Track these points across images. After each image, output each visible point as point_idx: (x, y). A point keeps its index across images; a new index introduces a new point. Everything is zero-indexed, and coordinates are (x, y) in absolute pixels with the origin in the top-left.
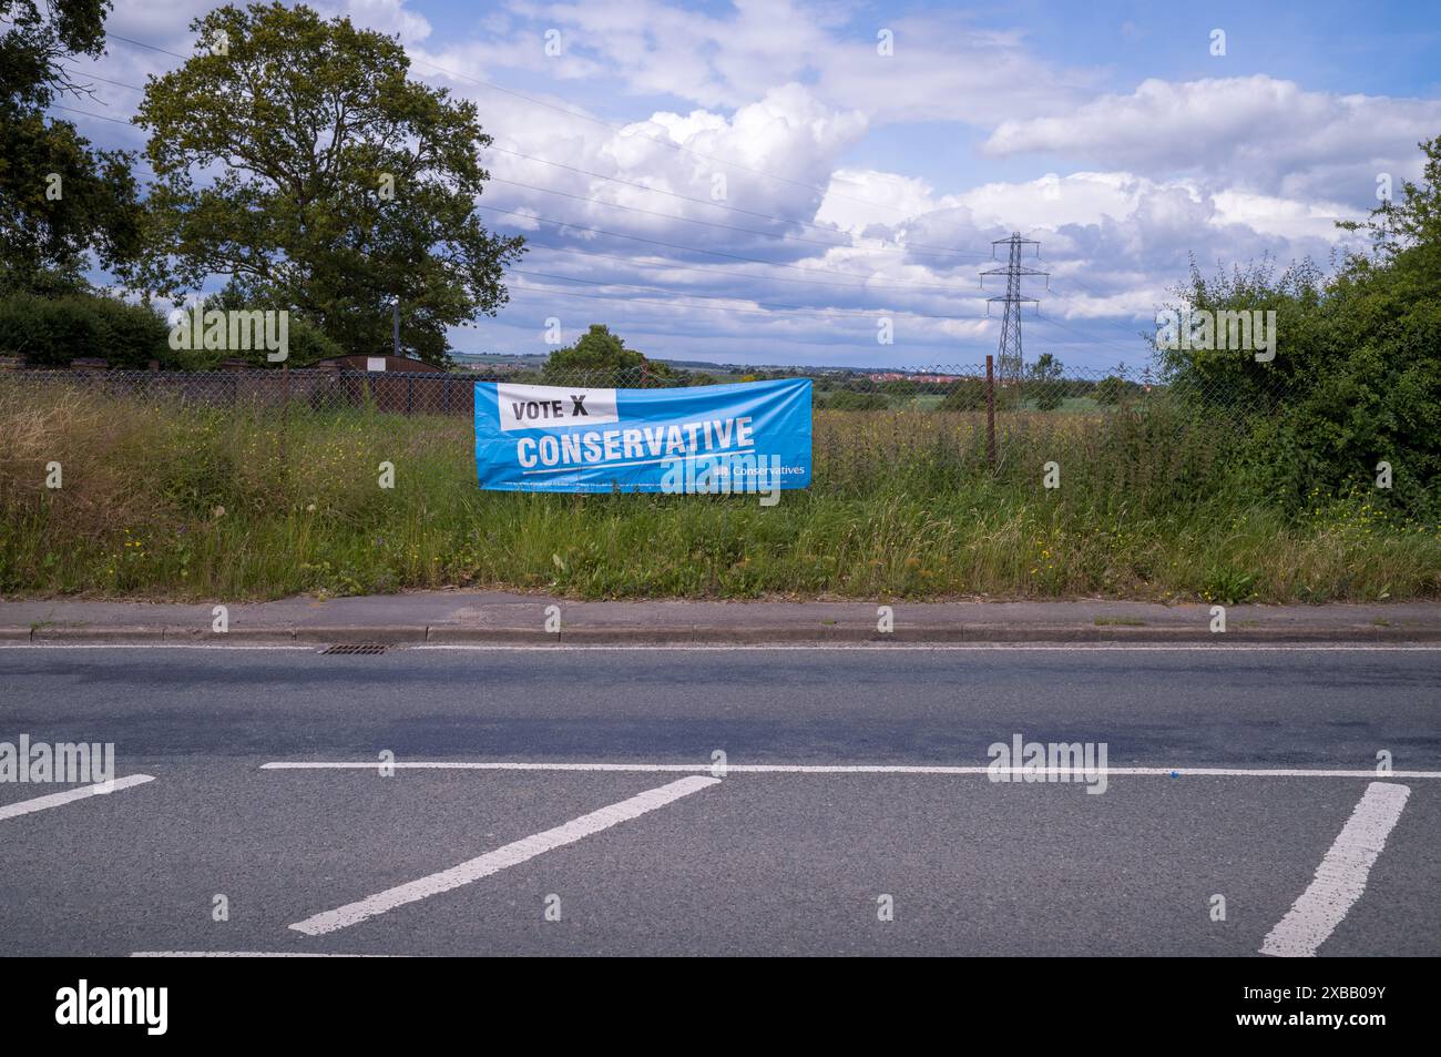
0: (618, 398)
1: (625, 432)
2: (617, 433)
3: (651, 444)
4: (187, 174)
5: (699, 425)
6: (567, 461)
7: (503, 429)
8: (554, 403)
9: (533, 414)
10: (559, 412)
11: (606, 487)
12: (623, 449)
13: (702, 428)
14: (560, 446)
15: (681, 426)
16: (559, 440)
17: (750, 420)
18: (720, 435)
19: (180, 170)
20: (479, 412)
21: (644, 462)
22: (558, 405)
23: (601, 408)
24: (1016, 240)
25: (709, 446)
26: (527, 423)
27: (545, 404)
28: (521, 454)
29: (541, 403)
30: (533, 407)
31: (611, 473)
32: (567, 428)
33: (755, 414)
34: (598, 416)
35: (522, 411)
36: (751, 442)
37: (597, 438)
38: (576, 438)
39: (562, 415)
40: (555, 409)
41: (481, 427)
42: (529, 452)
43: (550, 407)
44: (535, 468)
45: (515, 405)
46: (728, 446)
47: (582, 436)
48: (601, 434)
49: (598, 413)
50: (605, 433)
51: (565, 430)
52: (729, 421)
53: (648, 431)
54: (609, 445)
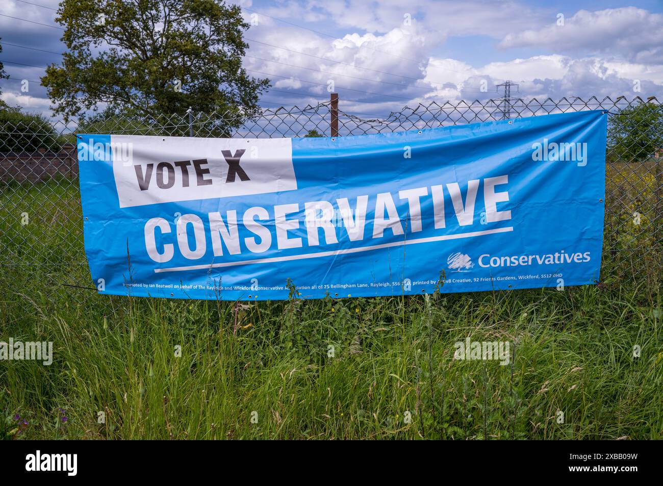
0: (294, 153)
1: (307, 205)
2: (294, 208)
3: (348, 224)
4: (88, 50)
5: (423, 192)
6: (218, 253)
7: (122, 206)
8: (198, 163)
9: (166, 181)
10: (206, 177)
11: (278, 292)
12: (305, 232)
13: (430, 196)
14: (208, 230)
15: (395, 193)
16: (206, 220)
17: (504, 180)
18: (457, 205)
19: (84, 47)
20: (86, 181)
21: (338, 252)
22: (203, 167)
23: (269, 169)
24: (508, 84)
25: (440, 224)
26: (157, 194)
27: (183, 165)
28: (150, 242)
29: (177, 164)
30: (165, 171)
31: (287, 270)
32: (218, 200)
33: (514, 170)
34: (266, 181)
35: (149, 176)
36: (507, 215)
37: (264, 215)
38: (232, 217)
39: (210, 182)
40: (200, 173)
41: (89, 202)
42: (162, 240)
43: (191, 169)
44: (172, 263)
45: (138, 169)
46: (470, 222)
47: (240, 214)
48: (270, 209)
49: (262, 176)
50: (277, 208)
51: (216, 204)
52: (473, 183)
53: (343, 202)
54: (283, 226)
